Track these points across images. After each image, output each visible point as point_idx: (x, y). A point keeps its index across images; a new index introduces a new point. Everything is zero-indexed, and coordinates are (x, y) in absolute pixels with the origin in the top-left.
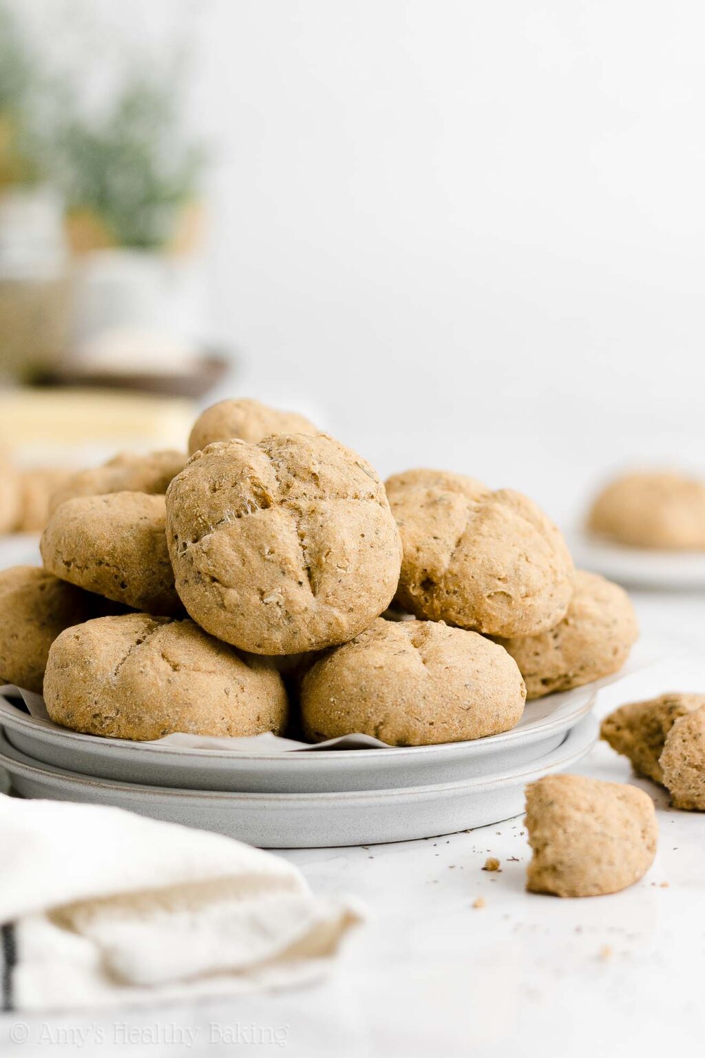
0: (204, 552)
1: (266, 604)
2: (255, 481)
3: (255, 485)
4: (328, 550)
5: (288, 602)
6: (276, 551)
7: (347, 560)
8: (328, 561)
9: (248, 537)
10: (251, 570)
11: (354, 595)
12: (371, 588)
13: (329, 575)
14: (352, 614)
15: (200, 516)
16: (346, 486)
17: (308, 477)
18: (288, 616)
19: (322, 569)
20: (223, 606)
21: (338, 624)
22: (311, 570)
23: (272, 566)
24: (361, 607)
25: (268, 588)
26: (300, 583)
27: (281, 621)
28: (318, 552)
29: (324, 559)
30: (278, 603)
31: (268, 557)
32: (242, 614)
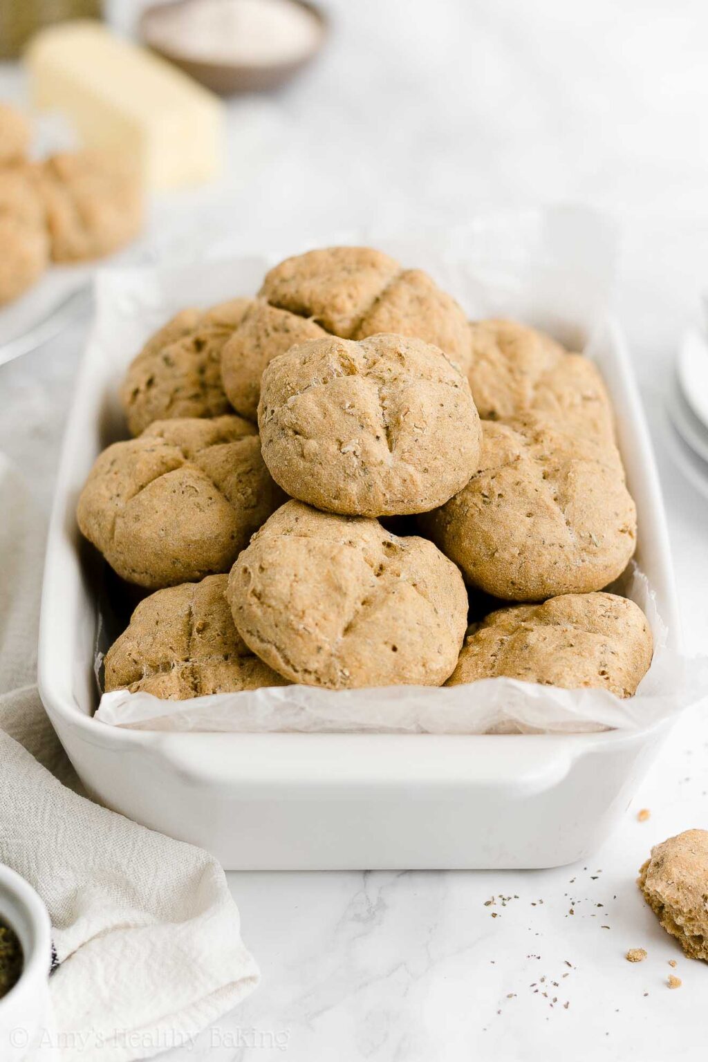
0: (289, 409)
1: (344, 453)
2: (343, 353)
3: (342, 357)
4: (406, 410)
5: (365, 452)
6: (357, 405)
7: (425, 422)
8: (406, 420)
9: (331, 394)
10: (331, 422)
11: (430, 456)
12: (447, 453)
13: (406, 433)
14: (427, 475)
15: (289, 384)
16: (431, 371)
17: (395, 357)
18: (364, 466)
19: (400, 428)
20: (303, 456)
21: (413, 482)
22: (390, 428)
23: (352, 419)
24: (436, 470)
25: (347, 439)
26: (378, 437)
27: (357, 471)
28: (397, 412)
29: (402, 417)
30: (354, 452)
31: (348, 411)
32: (321, 463)
